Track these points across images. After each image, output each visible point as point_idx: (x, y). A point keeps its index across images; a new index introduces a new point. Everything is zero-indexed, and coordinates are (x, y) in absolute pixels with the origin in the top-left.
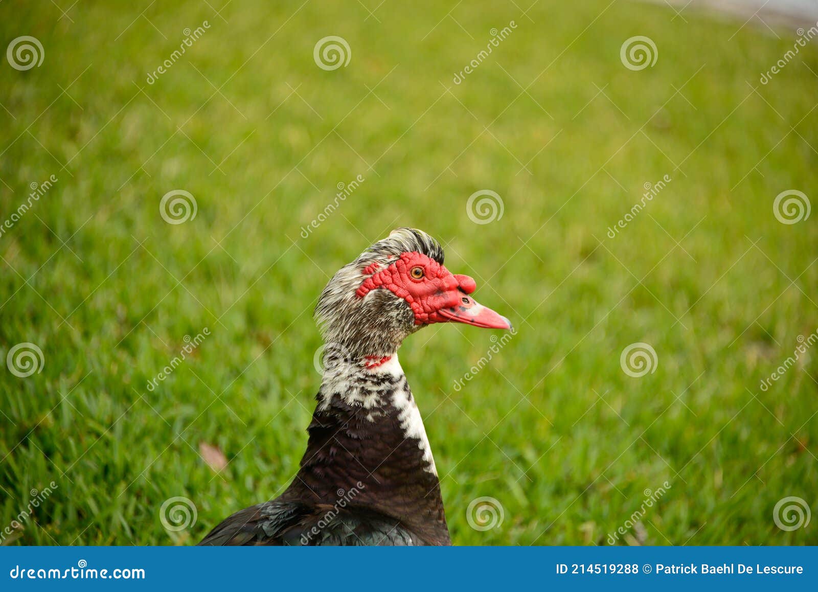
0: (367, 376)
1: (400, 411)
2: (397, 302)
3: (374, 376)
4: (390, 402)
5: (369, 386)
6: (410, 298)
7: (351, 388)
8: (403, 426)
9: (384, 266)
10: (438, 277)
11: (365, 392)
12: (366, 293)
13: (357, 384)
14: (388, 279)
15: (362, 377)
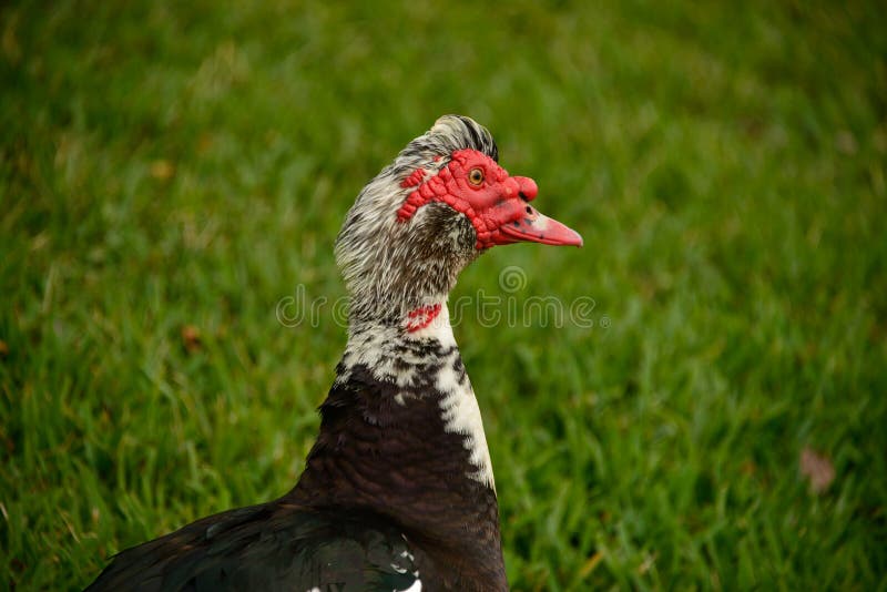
0: (407, 342)
1: (444, 396)
2: (458, 218)
3: (417, 343)
4: (432, 382)
5: (408, 357)
6: (470, 211)
7: (384, 358)
8: (445, 416)
9: (432, 173)
10: (498, 180)
11: (402, 365)
12: (415, 213)
13: (393, 354)
14: (440, 189)
15: (401, 343)
